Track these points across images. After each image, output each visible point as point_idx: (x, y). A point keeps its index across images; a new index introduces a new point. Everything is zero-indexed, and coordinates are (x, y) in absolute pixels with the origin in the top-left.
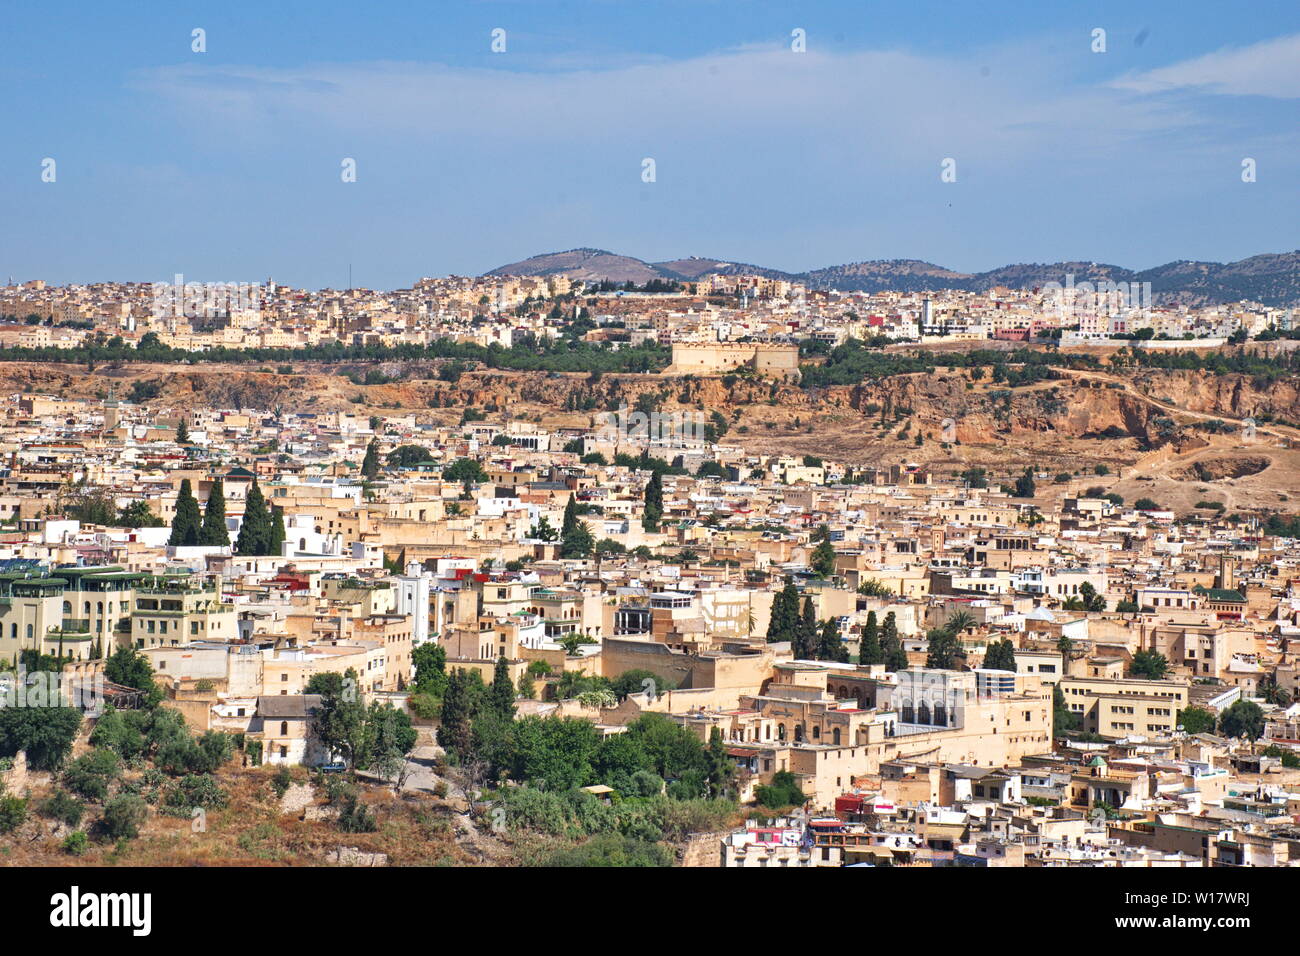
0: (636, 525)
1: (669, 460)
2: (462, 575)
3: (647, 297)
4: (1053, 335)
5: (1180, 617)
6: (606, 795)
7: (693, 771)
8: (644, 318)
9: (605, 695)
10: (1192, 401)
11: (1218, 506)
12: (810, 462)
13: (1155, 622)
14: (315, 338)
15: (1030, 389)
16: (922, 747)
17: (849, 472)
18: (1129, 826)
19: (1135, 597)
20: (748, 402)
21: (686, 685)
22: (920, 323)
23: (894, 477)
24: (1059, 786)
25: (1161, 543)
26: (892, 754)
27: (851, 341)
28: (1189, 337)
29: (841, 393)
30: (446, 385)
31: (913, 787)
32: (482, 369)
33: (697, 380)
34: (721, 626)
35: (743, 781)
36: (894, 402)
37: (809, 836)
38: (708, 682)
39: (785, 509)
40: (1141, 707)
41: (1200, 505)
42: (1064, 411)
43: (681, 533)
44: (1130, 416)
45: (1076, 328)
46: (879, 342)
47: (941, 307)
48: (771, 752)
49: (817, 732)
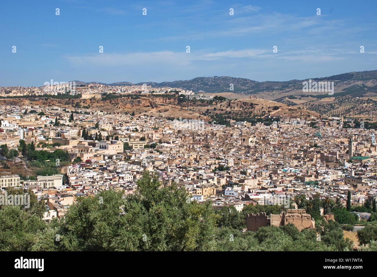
0: (68, 121)
1: (80, 112)
2: (30, 129)
3: (80, 87)
4: (140, 92)
5: (149, 132)
6: (49, 161)
7: (64, 157)
8: (79, 90)
9: (51, 147)
10: (160, 101)
11: (162, 116)
12: (101, 111)
13: (145, 133)
14: (25, 94)
15: (136, 100)
16: (102, 152)
17: (107, 113)
18: (131, 162)
19: (143, 129)
20: (94, 103)
21: (65, 144)
22: (121, 91)
23: (114, 113)
24: (122, 157)
25: (151, 122)
26: (96, 153)
27: (110, 93)
28: (160, 92)
29: (108, 101)
30: (46, 101)
31: (99, 158)
32: (52, 99)
33: (86, 100)
34: (73, 135)
35: (72, 158)
36: (116, 102)
37: (81, 166)
38: (68, 144)
39: (94, 118)
40: (139, 145)
41: (159, 116)
42: (141, 103)
43: (75, 122)
44: (151, 104)
45: (144, 91)
46: (115, 93)
47: (124, 88)
48: (77, 154)
49: (84, 150)
